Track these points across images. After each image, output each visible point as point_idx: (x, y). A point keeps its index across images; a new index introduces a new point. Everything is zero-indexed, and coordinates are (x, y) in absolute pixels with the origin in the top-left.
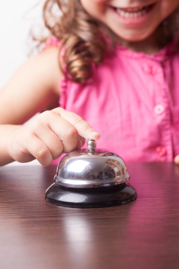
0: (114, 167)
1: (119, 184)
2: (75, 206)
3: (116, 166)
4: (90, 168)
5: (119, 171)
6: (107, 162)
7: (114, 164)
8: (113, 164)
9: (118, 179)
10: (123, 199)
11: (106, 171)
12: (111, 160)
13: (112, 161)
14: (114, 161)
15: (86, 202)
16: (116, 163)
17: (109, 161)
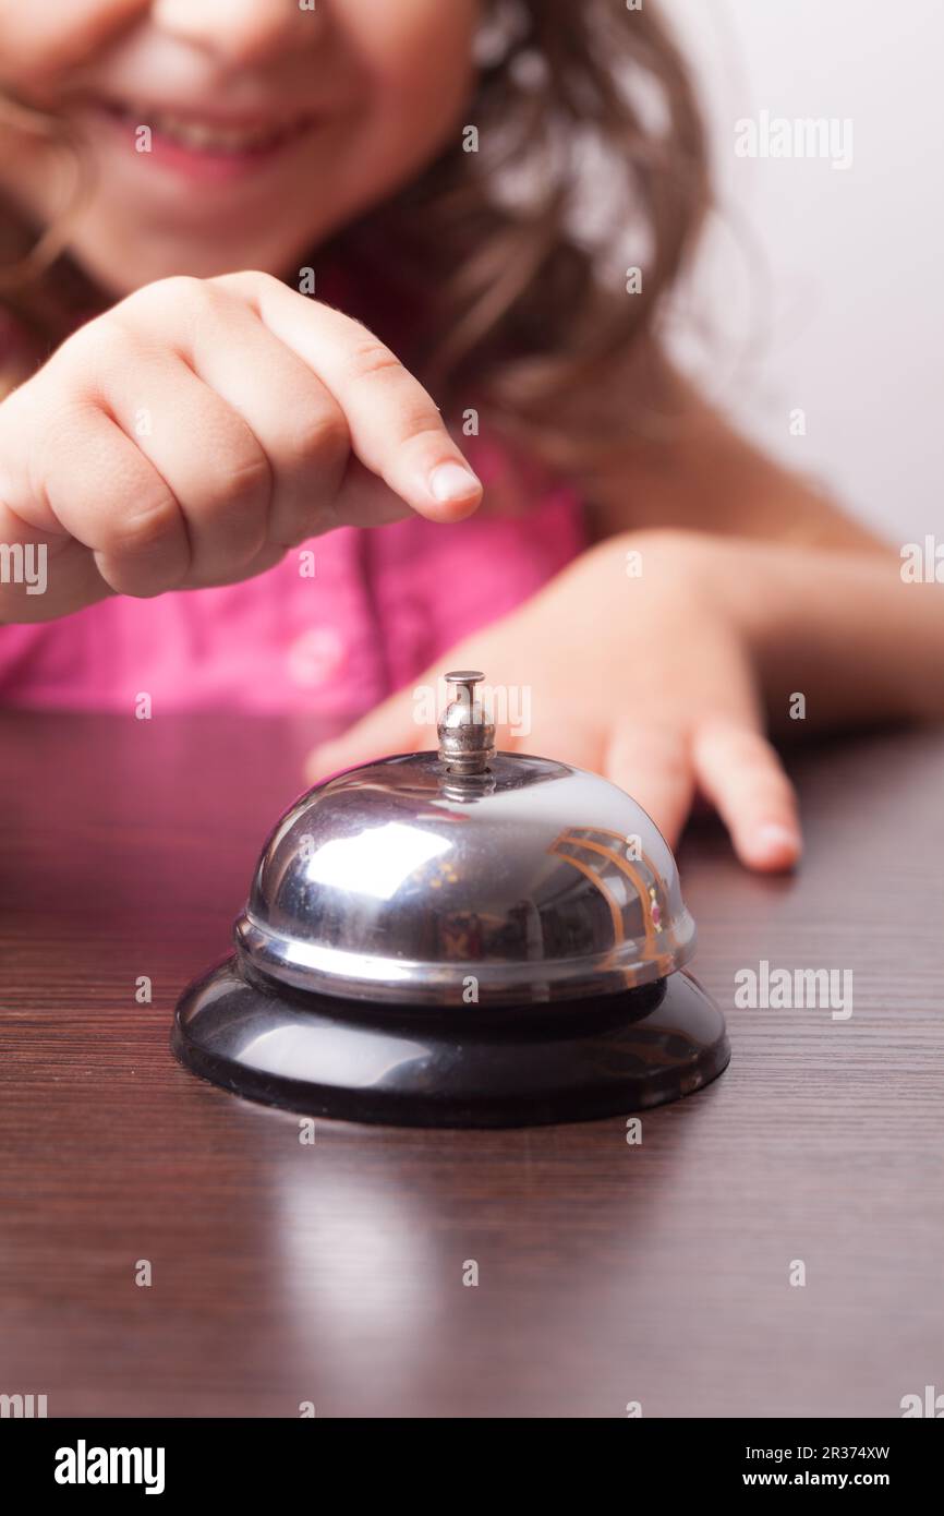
0: (600, 876)
3: (613, 871)
4: (453, 878)
5: (633, 899)
6: (563, 847)
7: (604, 859)
9: (628, 957)
10: (653, 1073)
11: (550, 904)
17: (573, 841)
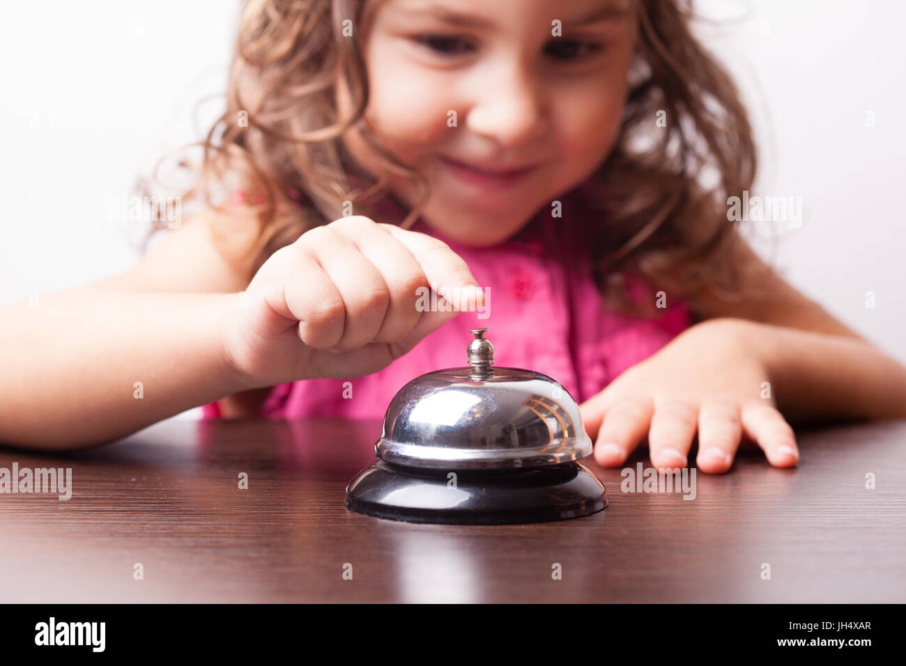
0: (546, 417)
1: (558, 462)
2: (439, 520)
3: (552, 416)
5: (560, 429)
6: (529, 403)
7: (548, 411)
8: (546, 411)
9: (555, 450)
11: (521, 427)
12: (542, 399)
13: (543, 401)
14: (550, 402)
15: (471, 508)
16: (555, 408)
17: (535, 401)
